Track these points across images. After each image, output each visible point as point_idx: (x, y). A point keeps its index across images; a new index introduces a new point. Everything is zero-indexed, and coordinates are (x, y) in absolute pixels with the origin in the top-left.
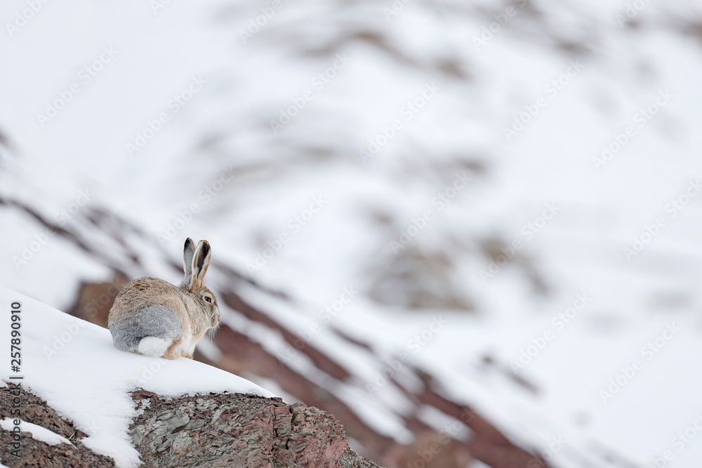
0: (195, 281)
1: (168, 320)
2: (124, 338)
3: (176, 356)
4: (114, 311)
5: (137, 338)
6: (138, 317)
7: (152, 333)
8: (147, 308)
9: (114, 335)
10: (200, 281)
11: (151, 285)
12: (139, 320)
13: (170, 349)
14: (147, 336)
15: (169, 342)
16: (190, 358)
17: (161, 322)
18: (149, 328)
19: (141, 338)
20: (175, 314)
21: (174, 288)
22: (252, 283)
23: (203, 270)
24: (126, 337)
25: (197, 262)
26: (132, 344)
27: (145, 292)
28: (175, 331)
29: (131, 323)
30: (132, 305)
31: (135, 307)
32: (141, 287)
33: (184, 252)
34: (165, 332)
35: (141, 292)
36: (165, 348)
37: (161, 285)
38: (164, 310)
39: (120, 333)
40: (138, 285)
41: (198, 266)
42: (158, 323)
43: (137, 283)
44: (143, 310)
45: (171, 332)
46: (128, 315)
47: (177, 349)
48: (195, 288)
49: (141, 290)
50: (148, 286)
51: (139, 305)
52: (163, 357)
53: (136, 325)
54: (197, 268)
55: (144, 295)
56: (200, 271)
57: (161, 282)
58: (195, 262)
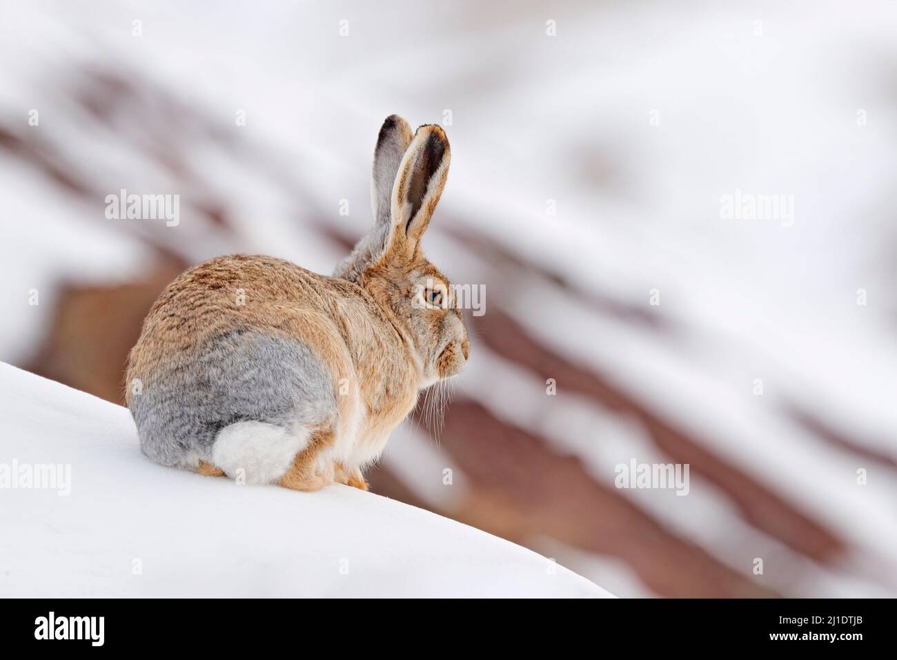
0: (398, 244)
1: (299, 372)
2: (172, 427)
3: (319, 480)
4: (140, 353)
5: (210, 424)
6: (210, 362)
7: (253, 409)
8: (235, 336)
9: (138, 418)
10: (411, 242)
11: (242, 274)
12: (213, 372)
13: (302, 458)
14: (237, 417)
15: (301, 438)
16: (360, 487)
17: (280, 375)
18: (243, 393)
19: (218, 426)
20: (318, 355)
21: (308, 280)
22: (558, 281)
23: (422, 212)
24: (177, 422)
25: (407, 187)
26: (193, 442)
27: (227, 293)
28: (319, 404)
29: (188, 379)
30: (192, 331)
31: (201, 336)
32: (212, 281)
33: (377, 155)
34: (290, 406)
35: (215, 293)
36: (289, 456)
37: (267, 271)
38: (287, 343)
39: (157, 412)
40: (205, 276)
41: (410, 199)
42: (270, 379)
43: (201, 272)
44: (225, 343)
45: (308, 409)
46: (180, 359)
47: (322, 462)
48: (396, 262)
49: (214, 287)
50: (232, 278)
51: (212, 327)
52: (281, 483)
53: (204, 384)
54: (406, 206)
55: (226, 301)
56: (413, 214)
57: (270, 263)
58: (401, 188)
